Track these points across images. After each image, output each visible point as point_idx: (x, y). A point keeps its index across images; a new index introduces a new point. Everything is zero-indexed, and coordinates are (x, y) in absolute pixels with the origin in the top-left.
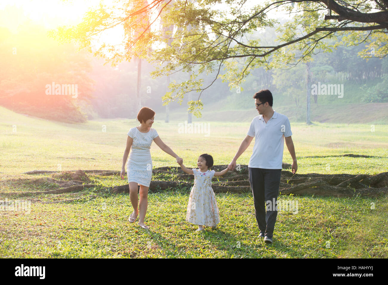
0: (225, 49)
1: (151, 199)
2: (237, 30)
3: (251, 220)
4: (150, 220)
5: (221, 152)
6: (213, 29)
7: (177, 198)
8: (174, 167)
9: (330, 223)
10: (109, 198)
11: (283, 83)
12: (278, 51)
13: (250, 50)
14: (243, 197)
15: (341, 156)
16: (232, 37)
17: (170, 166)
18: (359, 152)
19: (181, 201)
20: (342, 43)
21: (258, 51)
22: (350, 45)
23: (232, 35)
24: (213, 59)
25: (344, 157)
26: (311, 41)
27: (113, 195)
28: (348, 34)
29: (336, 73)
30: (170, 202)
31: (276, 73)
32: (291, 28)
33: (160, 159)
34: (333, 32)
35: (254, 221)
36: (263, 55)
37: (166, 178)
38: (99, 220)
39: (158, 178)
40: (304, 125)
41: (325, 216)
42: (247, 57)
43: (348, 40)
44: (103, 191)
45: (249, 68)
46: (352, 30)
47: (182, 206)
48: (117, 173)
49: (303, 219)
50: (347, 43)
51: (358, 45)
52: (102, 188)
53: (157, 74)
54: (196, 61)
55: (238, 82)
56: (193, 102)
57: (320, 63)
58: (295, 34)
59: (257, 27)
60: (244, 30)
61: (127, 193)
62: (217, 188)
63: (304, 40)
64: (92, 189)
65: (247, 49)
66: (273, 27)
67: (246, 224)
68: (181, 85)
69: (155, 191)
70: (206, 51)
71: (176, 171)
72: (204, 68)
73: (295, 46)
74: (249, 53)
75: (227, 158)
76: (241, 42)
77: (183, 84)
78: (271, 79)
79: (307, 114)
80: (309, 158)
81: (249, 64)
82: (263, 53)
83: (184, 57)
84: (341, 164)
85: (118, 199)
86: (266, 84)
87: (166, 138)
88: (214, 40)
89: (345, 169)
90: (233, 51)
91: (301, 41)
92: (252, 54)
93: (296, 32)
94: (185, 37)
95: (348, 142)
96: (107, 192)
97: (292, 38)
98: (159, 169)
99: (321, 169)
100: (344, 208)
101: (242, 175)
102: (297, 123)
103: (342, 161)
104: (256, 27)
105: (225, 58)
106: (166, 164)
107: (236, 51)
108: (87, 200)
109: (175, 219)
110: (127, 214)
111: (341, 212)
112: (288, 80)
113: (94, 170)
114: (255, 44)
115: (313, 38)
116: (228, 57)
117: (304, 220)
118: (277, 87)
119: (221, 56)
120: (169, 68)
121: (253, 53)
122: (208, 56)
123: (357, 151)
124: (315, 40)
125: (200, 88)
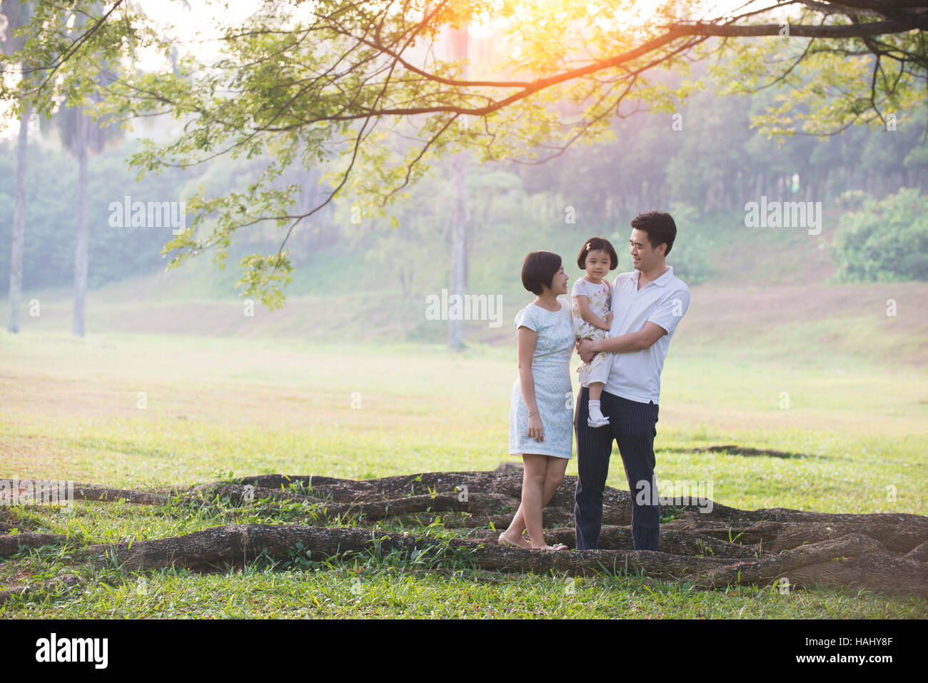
6: (324, 17)
8: (299, 478)
15: (700, 451)
17: (283, 472)
25: (712, 453)
36: (483, 112)
40: (443, 351)
42: (424, 116)
52: (84, 547)
56: (259, 259)
62: (505, 554)
64: (51, 551)
69: (291, 564)
77: (230, 198)
81: (433, 140)
82: (482, 104)
92: (447, 105)
105: (351, 114)
116: (365, 112)
121: (450, 102)
123: (747, 436)
125: (285, 213)
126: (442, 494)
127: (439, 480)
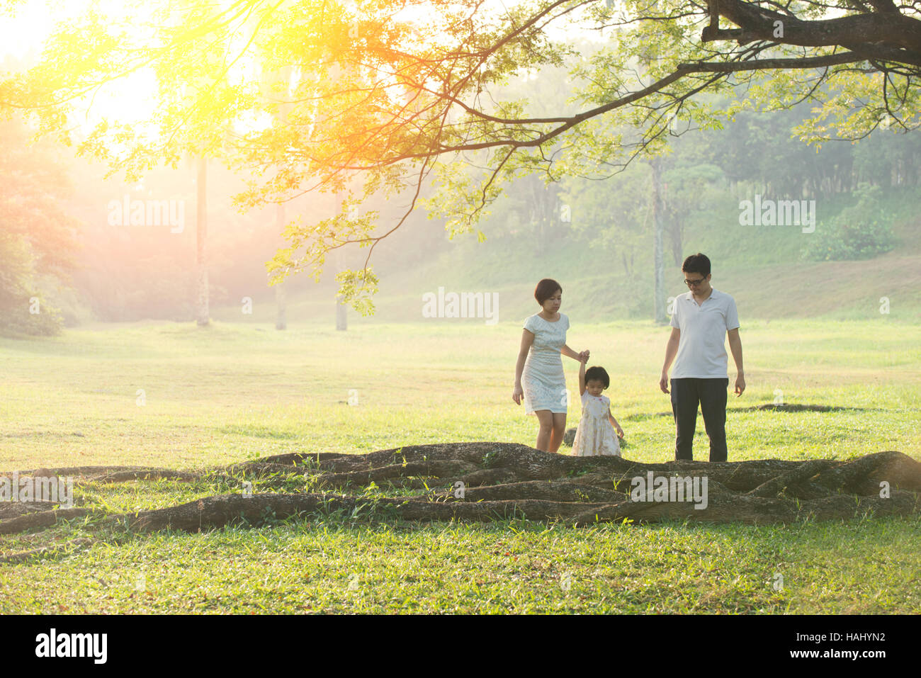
0: (432, 129)
1: (247, 544)
2: (467, 75)
3: (521, 594)
4: (244, 605)
5: (429, 407)
6: (400, 75)
7: (318, 541)
8: (312, 455)
9: (738, 599)
10: (126, 544)
11: (589, 214)
12: (577, 130)
13: (501, 130)
14: (494, 531)
15: (753, 409)
16: (452, 94)
17: (298, 450)
18: (802, 398)
19: (327, 549)
20: (749, 103)
21: (523, 131)
22: (771, 107)
23: (452, 90)
24: (403, 156)
25: (762, 411)
26: (664, 99)
27: (138, 537)
28: (765, 80)
29: (732, 185)
30: (299, 551)
31: (570, 188)
32: (611, 67)
33: (271, 432)
34: (723, 75)
35: (530, 598)
36: (537, 143)
37: (290, 486)
38: (102, 609)
39: (267, 486)
40: (648, 326)
41: (722, 579)
42: (493, 149)
43: (766, 95)
44: (109, 527)
45: (499, 179)
46: (775, 68)
47: (331, 562)
48: (148, 473)
49: (663, 590)
50: (762, 102)
51: (791, 108)
52: (105, 517)
53: (250, 199)
54: (355, 162)
55: (471, 216)
56: (349, 274)
57: (687, 159)
58: (620, 83)
59: (519, 67)
60: (484, 76)
61: (178, 531)
62: (424, 508)
63: (647, 97)
64: (80, 521)
65: (493, 125)
66: (562, 64)
67: (507, 607)
68: (318, 228)
69: (259, 523)
70: (383, 135)
71: (316, 464)
72: (377, 182)
73: (623, 116)
74: (499, 136)
75: (447, 422)
76: (477, 108)
77: (321, 227)
78: (557, 204)
79: (657, 298)
80: (667, 416)
81: (499, 168)
82: (537, 136)
83: (322, 151)
84: (755, 430)
85: (153, 546)
86: (545, 219)
87: (284, 373)
88: (403, 104)
89: (767, 444)
90: (455, 133)
91: (639, 102)
92: (508, 139)
93: (623, 75)
94: (324, 97)
95: (769, 370)
96: (121, 529)
97: (613, 93)
98: (271, 459)
99: (702, 447)
100: (774, 555)
101: (489, 471)
102: (629, 322)
103: (759, 423)
104: (515, 65)
105: (433, 151)
106: (287, 445)
107: (463, 132)
108: (67, 552)
109: (313, 598)
110: (180, 588)
111: (764, 567)
112: (602, 206)
113: (82, 468)
114: (513, 111)
115: (671, 92)
116: (443, 148)
117: (665, 592)
118: (574, 227)
119: (422, 146)
120: (283, 182)
121: (510, 136)
122: (388, 147)
123: (797, 393)
124: (676, 96)
125: (368, 236)
126: (413, 463)
127: (416, 452)
